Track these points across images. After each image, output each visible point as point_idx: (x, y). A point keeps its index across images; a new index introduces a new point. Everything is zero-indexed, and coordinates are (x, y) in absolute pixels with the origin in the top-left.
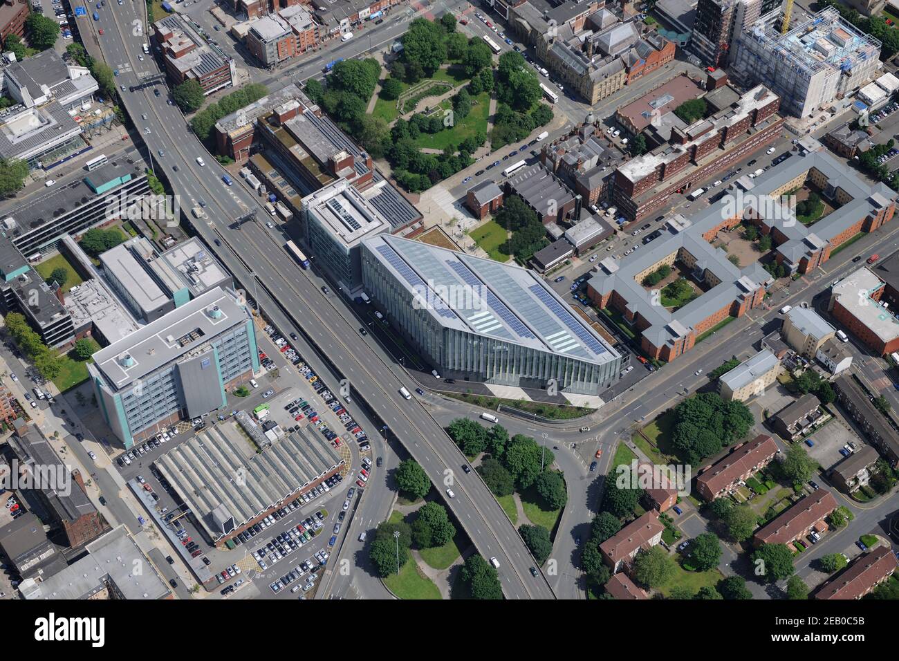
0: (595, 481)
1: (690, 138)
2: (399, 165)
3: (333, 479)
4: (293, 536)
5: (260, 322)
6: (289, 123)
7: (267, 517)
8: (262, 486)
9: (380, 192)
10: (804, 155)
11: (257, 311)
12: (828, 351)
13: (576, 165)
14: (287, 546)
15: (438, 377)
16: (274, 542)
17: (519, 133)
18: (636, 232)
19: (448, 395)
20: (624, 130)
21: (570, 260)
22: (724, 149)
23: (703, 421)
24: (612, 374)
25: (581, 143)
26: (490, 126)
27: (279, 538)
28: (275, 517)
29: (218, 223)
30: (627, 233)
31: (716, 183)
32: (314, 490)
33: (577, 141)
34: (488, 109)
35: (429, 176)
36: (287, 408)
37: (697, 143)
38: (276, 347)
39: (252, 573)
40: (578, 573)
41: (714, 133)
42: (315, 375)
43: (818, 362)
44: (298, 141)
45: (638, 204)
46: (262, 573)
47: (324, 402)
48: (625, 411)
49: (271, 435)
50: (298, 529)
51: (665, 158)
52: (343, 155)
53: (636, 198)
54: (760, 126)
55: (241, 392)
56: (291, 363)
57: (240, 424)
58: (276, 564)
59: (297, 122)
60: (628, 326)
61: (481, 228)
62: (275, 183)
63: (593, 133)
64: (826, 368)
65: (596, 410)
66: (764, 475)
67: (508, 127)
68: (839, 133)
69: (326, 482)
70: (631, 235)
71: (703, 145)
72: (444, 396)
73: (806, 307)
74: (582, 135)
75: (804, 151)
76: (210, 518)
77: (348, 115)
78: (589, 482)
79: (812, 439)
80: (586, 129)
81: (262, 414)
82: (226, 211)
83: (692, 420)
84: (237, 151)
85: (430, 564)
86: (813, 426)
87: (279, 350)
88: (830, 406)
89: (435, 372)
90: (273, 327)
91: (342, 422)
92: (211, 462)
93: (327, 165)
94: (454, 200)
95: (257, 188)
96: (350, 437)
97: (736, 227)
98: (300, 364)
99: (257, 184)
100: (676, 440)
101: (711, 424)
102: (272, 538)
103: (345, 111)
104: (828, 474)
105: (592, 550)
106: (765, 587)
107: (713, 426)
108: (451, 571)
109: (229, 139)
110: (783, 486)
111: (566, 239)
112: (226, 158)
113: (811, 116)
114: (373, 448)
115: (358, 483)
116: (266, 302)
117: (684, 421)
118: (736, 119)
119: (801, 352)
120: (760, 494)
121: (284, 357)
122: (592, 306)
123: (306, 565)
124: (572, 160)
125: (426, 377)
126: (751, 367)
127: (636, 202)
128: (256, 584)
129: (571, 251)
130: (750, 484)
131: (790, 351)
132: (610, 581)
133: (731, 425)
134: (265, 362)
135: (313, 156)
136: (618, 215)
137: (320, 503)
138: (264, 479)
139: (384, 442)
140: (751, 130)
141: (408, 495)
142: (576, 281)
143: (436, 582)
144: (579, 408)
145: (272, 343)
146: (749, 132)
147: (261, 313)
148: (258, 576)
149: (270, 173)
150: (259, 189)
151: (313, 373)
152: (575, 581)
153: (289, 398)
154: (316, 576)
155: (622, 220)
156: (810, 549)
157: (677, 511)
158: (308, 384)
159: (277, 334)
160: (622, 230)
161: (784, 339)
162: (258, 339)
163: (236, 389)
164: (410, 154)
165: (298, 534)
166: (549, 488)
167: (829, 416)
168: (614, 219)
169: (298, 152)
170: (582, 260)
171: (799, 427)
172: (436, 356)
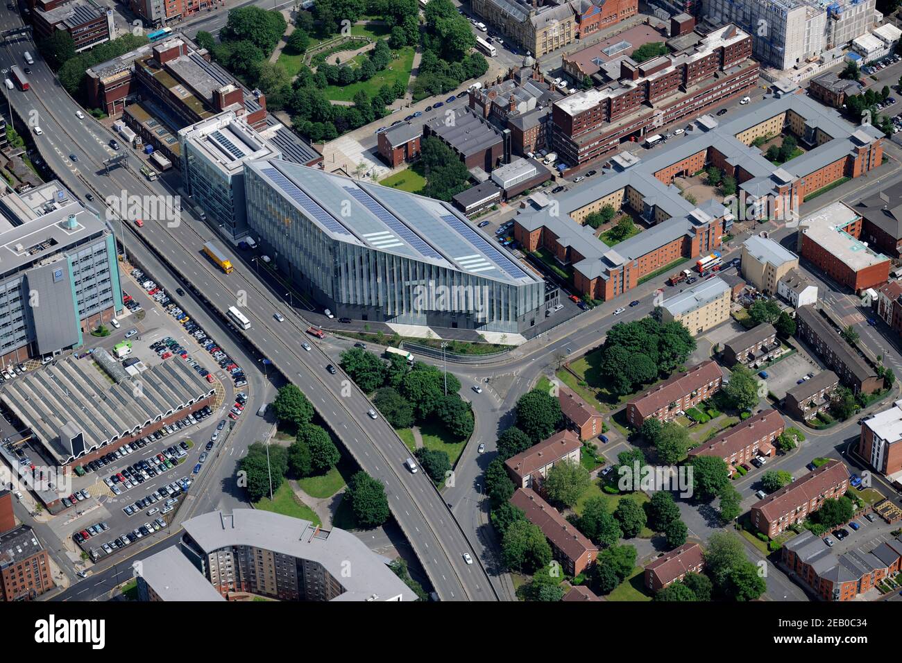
0: (508, 413)
1: (642, 73)
2: (299, 114)
3: (202, 411)
4: (152, 465)
5: (126, 268)
6: (170, 63)
7: (124, 447)
8: (118, 413)
9: (275, 135)
10: (778, 97)
11: (124, 255)
12: (789, 281)
13: (509, 107)
14: (144, 473)
15: (331, 316)
16: (130, 469)
17: (445, 82)
18: (578, 178)
19: (343, 334)
20: (572, 81)
21: (498, 205)
22: (685, 92)
23: (636, 345)
24: (535, 306)
25: (516, 85)
26: (412, 78)
27: (135, 466)
28: (131, 446)
29: (84, 170)
30: (568, 180)
31: (678, 131)
32: (180, 422)
33: (513, 85)
34: (412, 62)
35: (336, 123)
36: (152, 347)
37: (650, 79)
38: (144, 291)
39: (102, 498)
40: (482, 497)
41: (671, 69)
42: (187, 315)
43: (780, 297)
44: (180, 81)
45: (580, 144)
46: (114, 498)
47: (196, 341)
48: (550, 348)
49: (132, 370)
50: (158, 457)
51: (611, 93)
52: (231, 88)
53: (577, 138)
54: (730, 69)
55: (100, 332)
56: (159, 305)
57: (97, 363)
58: (132, 490)
59: (180, 62)
60: (560, 266)
61: (394, 176)
62: (153, 132)
63: (532, 76)
64: (789, 302)
65: (515, 347)
66: (706, 405)
67: (432, 76)
68: (825, 80)
69: (194, 415)
70: (572, 182)
71: (656, 81)
72: (338, 336)
73: (766, 237)
74: (518, 78)
75: (779, 92)
76: (57, 443)
77: (243, 65)
78: (502, 414)
79: (767, 371)
80: (523, 72)
81: (123, 351)
82: (93, 159)
83: (623, 344)
84: (110, 102)
85: (309, 492)
86: (769, 360)
87: (147, 293)
88: (791, 340)
89: (328, 312)
90: (142, 270)
91: (216, 360)
92: (60, 391)
93: (211, 102)
94: (364, 149)
95: (131, 140)
96: (223, 373)
97: (697, 173)
98: (170, 306)
99: (132, 136)
100: (605, 366)
101: (645, 347)
102: (127, 466)
103: (239, 60)
104: (781, 404)
105: (496, 467)
106: (697, 508)
107: (647, 349)
108: (333, 499)
109: (102, 85)
110: (728, 414)
111: (493, 181)
112: (98, 111)
113: (795, 68)
114: (250, 384)
115: (230, 416)
116: (134, 245)
117: (614, 344)
118: (698, 56)
119: (761, 289)
120: (701, 423)
121: (153, 299)
122: (519, 248)
123: (165, 489)
124: (503, 102)
125: (318, 318)
126: (696, 294)
127: (578, 142)
128: (107, 509)
129: (498, 194)
130: (690, 414)
131: (748, 287)
132: (515, 495)
133: (667, 345)
134: (129, 303)
135: (197, 95)
136: (558, 162)
137: (185, 434)
138: (121, 407)
139: (264, 379)
140: (720, 74)
141: (288, 426)
142: (503, 225)
143: (316, 510)
144: (496, 346)
145: (140, 287)
146: (716, 76)
147: (128, 258)
148: (110, 501)
149: (147, 123)
150: (134, 142)
151: (185, 313)
152: (478, 504)
153: (156, 338)
154: (176, 500)
155: (562, 166)
156: (754, 472)
157: (602, 439)
158: (179, 325)
159: (146, 277)
160: (561, 176)
161: (742, 275)
162: (122, 283)
163: (95, 330)
164: (313, 101)
165: (158, 462)
166: (451, 410)
167: (789, 350)
168: (554, 166)
169: (180, 92)
170: (512, 206)
171: (751, 357)
172: (327, 289)
